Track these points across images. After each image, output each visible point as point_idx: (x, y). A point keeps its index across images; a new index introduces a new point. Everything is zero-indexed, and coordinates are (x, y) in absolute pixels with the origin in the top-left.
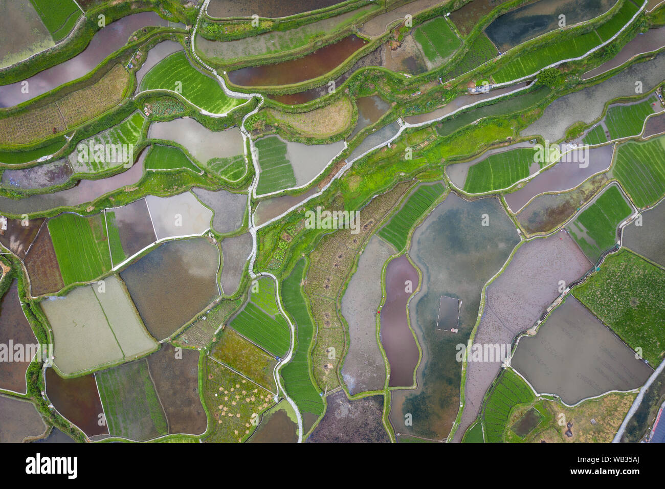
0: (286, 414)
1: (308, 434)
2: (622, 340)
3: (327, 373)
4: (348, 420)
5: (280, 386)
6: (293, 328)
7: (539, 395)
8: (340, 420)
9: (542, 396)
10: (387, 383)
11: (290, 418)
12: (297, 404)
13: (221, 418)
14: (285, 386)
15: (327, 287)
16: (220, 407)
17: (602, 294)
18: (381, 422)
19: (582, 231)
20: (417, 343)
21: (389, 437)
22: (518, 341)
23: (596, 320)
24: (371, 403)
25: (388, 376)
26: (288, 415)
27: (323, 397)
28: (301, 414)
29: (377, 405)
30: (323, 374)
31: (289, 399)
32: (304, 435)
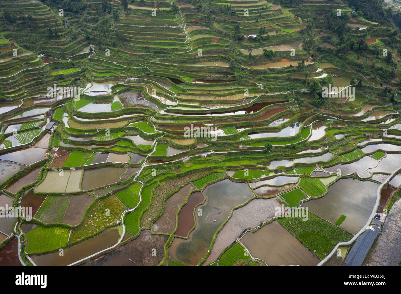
0: (119, 231)
1: (123, 242)
2: (302, 243)
3: (147, 221)
4: (147, 242)
5: (122, 218)
6: (141, 200)
7: (253, 258)
8: (143, 242)
9: (256, 259)
10: (173, 232)
11: (119, 233)
12: (126, 228)
13: (87, 224)
14: (125, 220)
15: (163, 193)
16: (90, 220)
17: (292, 223)
18: (163, 246)
19: (283, 199)
20: (195, 221)
21: (164, 255)
22: (246, 232)
23: (288, 232)
24: (162, 238)
25: (175, 229)
26: (119, 232)
27: (140, 229)
28: (126, 233)
29: (164, 239)
30: (144, 221)
31: (123, 226)
32: (121, 241)
